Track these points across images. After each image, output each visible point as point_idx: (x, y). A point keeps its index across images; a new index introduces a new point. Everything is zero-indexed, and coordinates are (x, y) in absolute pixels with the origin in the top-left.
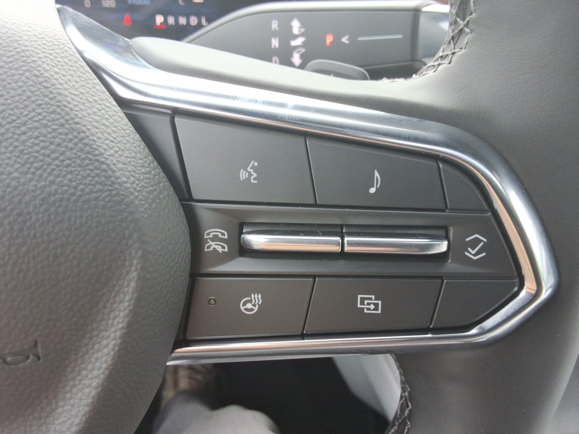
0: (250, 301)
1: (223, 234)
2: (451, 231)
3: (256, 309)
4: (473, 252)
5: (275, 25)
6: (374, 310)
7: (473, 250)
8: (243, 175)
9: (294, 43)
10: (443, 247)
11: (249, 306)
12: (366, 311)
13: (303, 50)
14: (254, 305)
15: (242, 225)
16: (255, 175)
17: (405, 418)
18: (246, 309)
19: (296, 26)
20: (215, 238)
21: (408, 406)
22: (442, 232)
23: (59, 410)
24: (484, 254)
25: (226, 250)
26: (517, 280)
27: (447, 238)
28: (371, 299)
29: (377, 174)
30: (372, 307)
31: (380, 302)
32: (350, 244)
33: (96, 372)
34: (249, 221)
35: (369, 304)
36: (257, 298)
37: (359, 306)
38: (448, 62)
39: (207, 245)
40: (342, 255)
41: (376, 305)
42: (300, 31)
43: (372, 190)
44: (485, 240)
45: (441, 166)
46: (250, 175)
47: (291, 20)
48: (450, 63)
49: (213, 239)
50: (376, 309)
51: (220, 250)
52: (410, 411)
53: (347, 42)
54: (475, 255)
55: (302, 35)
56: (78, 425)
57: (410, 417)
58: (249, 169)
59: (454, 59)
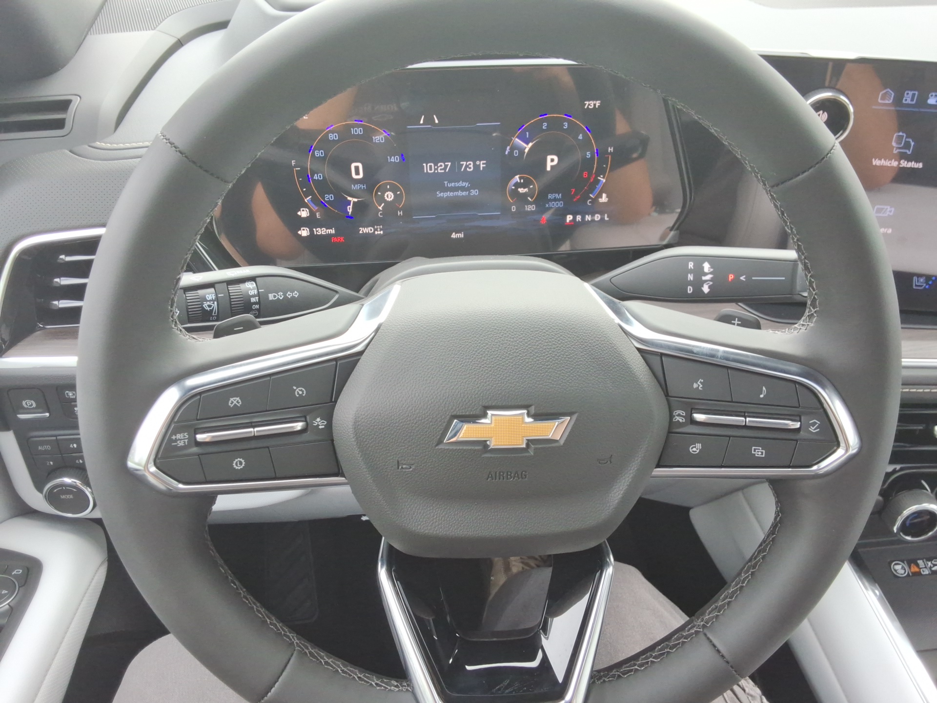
0: (695, 447)
1: (683, 413)
2: (803, 418)
3: (698, 451)
4: (813, 428)
5: (691, 265)
6: (761, 455)
7: (813, 427)
8: (695, 386)
9: (704, 278)
10: (797, 425)
11: (694, 449)
12: (756, 455)
13: (711, 283)
14: (697, 449)
15: (692, 409)
16: (701, 386)
17: (778, 522)
18: (693, 451)
19: (707, 267)
20: (679, 415)
21: (779, 515)
22: (798, 418)
23: (614, 487)
24: (818, 430)
25: (684, 421)
26: (836, 443)
27: (800, 421)
28: (759, 449)
29: (764, 388)
30: (760, 453)
31: (764, 451)
32: (750, 421)
33: (631, 471)
34: (696, 407)
35: (758, 452)
36: (699, 446)
37: (753, 452)
38: (805, 329)
39: (674, 418)
40: (745, 427)
41: (762, 453)
42: (709, 270)
43: (762, 396)
44: (819, 423)
45: (797, 386)
46: (699, 386)
47: (704, 262)
48: (806, 330)
49: (678, 416)
50: (762, 454)
51: (681, 421)
52: (780, 518)
53: (744, 280)
54: (814, 430)
55: (711, 273)
56: (622, 494)
57: (780, 522)
58: (698, 383)
59: (808, 327)
